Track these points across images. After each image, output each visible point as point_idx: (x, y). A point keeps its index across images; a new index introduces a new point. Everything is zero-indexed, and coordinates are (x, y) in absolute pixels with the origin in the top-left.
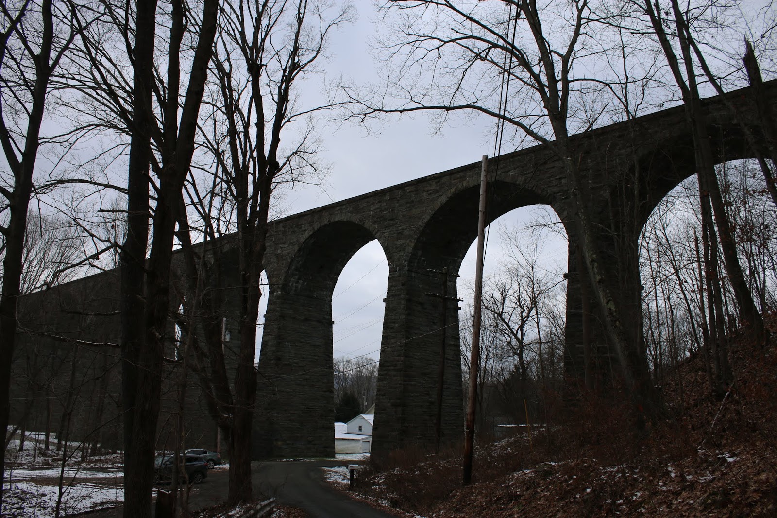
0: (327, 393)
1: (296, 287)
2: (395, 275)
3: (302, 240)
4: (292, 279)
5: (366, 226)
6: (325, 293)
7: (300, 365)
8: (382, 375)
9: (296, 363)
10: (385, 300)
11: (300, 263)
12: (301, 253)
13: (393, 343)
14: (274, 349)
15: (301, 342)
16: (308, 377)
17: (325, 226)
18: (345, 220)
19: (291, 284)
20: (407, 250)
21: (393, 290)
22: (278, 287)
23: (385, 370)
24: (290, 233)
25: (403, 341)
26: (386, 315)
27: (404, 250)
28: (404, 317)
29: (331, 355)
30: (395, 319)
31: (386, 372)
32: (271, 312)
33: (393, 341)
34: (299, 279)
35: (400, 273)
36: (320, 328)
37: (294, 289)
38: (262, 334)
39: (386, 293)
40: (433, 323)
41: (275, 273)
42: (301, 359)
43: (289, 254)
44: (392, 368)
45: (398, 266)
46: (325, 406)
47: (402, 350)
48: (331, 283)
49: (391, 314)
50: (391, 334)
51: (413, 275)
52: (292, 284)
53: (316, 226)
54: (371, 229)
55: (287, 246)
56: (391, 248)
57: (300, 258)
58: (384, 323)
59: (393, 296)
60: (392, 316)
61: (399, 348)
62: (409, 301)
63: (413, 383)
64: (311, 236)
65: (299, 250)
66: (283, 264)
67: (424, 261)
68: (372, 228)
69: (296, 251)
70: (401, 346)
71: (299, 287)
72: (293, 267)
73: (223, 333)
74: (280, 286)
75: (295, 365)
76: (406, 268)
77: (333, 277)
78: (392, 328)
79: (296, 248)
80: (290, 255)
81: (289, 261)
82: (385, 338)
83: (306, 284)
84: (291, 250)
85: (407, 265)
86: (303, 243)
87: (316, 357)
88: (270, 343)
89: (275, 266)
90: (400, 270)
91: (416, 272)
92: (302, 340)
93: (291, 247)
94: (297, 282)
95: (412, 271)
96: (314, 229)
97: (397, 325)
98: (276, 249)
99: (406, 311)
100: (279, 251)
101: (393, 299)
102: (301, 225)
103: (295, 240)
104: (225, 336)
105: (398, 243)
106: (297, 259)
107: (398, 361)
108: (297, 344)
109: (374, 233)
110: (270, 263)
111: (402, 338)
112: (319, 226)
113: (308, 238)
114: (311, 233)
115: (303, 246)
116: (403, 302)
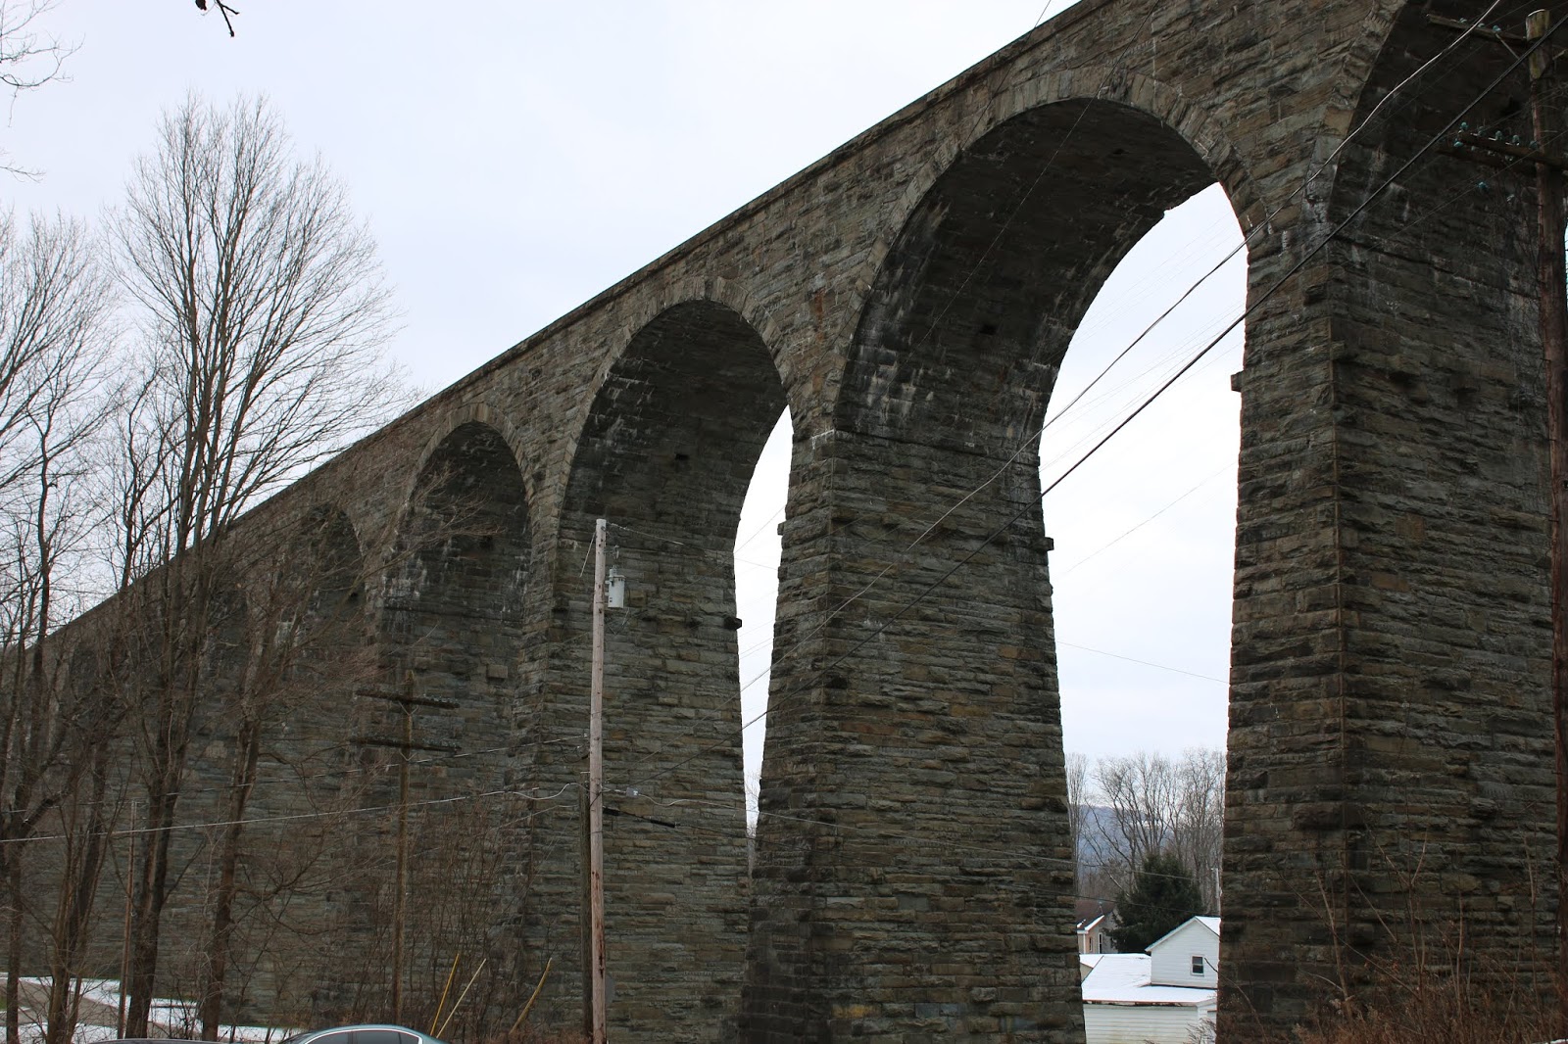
0: (1042, 814)
1: (894, 410)
2: (1275, 269)
3: (897, 220)
4: (874, 379)
5: (1139, 99)
6: (1009, 433)
7: (926, 705)
8: (1247, 697)
9: (906, 699)
10: (1237, 383)
11: (901, 313)
12: (899, 272)
13: (1285, 557)
14: (817, 645)
15: (925, 619)
16: (958, 751)
17: (981, 145)
18: (1052, 99)
19: (870, 400)
20: (1318, 154)
21: (1270, 332)
22: (825, 414)
23: (1255, 677)
24: (854, 202)
25: (1328, 536)
26: (1247, 441)
27: (1305, 154)
28: (1328, 435)
29: (1050, 670)
30: (1289, 451)
31: (1260, 684)
32: (800, 509)
33: (1286, 544)
34: (903, 377)
35: (1297, 256)
36: (1001, 567)
37: (884, 417)
38: (776, 594)
39: (1242, 350)
40: (1462, 464)
41: (809, 364)
42: (931, 685)
43: (853, 281)
44: (1291, 661)
45: (1285, 228)
46: (1035, 865)
47: (1329, 579)
48: (1029, 392)
49: (1268, 435)
50: (1274, 517)
51: (1356, 255)
52: (877, 401)
53: (945, 154)
54: (1158, 107)
55: (845, 252)
56: (1247, 162)
57: (896, 294)
58: (1244, 476)
59: (1270, 355)
60: (1272, 440)
61: (1318, 574)
62: (1345, 363)
63: (1389, 725)
64: (929, 200)
65: (890, 262)
66: (834, 325)
67: (1401, 198)
68: (1162, 101)
69: (878, 264)
70: (1324, 564)
71: (905, 410)
72: (873, 333)
73: (598, 579)
74: (830, 408)
75: (904, 706)
76: (1321, 229)
77: (1037, 369)
78: (1278, 491)
79: (879, 253)
80: (859, 283)
81: (857, 306)
82: (1248, 537)
83: (930, 396)
84: (858, 268)
85: (1323, 214)
86: (903, 230)
87: (989, 677)
88: (804, 626)
89: (810, 337)
90: (1293, 242)
91: (1367, 246)
92: (929, 612)
93: (861, 255)
94: (896, 392)
95: (1349, 242)
96: (936, 166)
97: (1297, 474)
98: (809, 277)
99: (1336, 408)
100: (819, 282)
101: (1274, 370)
102: (889, 164)
103: (872, 225)
104: (605, 588)
105: (1277, 132)
106: (886, 300)
107: (1314, 628)
108: (908, 628)
109: (1171, 121)
110: (789, 330)
111: (1325, 524)
112: (955, 150)
113: (919, 206)
114: (928, 185)
115: (902, 242)
116: (1319, 373)
